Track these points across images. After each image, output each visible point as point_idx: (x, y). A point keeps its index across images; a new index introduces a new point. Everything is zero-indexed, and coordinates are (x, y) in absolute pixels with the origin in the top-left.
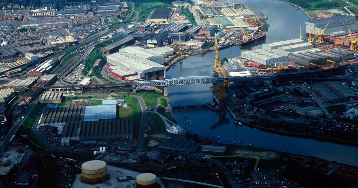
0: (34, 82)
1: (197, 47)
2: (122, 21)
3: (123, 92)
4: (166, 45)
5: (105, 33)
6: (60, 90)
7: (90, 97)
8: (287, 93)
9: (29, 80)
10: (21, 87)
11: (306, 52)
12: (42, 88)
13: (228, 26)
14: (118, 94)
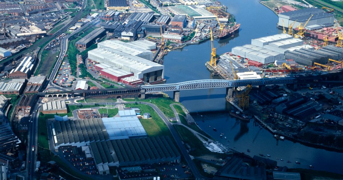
0: (22, 85)
1: (175, 40)
2: (80, 8)
3: (130, 97)
4: (141, 37)
5: (70, 22)
6: (58, 96)
7: (97, 105)
8: (311, 99)
9: (17, 84)
10: (10, 92)
11: (301, 49)
12: (37, 94)
13: (195, 16)
14: (126, 100)
